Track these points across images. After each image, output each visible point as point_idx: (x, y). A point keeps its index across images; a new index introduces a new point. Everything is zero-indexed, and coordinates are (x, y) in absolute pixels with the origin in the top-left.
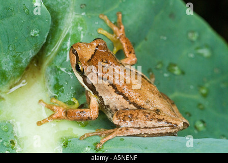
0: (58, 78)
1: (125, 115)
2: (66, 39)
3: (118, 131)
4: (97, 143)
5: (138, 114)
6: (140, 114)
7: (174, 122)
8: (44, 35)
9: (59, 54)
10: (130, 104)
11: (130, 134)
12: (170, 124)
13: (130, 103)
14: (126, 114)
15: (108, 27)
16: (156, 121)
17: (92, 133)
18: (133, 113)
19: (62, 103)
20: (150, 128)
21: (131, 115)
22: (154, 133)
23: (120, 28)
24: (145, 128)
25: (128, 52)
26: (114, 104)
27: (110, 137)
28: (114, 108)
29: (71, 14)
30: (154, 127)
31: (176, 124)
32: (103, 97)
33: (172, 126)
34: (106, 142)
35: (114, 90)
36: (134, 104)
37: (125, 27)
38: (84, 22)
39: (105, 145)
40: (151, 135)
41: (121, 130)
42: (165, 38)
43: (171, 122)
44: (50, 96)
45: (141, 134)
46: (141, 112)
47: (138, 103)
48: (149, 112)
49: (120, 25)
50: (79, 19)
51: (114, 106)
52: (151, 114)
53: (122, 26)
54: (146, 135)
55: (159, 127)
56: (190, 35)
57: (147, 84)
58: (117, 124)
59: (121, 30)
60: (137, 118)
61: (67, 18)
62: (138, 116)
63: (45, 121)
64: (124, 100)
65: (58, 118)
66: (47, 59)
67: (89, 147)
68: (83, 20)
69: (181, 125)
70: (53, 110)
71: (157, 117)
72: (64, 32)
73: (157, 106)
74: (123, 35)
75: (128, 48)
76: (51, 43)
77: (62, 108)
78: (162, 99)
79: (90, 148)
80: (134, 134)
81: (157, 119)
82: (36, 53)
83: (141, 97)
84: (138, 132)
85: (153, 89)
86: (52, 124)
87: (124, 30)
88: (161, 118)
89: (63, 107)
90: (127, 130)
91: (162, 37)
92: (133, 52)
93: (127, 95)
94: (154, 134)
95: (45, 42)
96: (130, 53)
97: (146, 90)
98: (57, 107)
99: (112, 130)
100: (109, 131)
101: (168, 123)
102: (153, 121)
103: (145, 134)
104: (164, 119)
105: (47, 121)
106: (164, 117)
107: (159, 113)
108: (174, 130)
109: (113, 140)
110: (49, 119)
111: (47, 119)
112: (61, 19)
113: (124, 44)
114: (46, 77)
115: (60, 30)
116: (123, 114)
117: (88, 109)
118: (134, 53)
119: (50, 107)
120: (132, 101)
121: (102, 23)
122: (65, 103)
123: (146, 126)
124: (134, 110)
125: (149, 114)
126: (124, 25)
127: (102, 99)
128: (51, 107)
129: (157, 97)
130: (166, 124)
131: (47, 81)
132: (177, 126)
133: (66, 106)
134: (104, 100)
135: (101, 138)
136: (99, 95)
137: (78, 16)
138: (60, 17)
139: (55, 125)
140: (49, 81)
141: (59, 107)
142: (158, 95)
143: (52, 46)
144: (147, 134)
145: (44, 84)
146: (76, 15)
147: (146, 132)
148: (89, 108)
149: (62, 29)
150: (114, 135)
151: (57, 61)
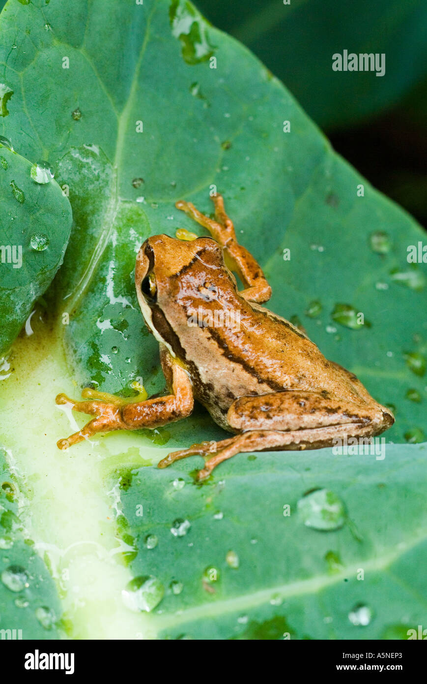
0: (97, 342)
1: (254, 407)
2: (106, 258)
3: (242, 440)
4: (197, 471)
5: (282, 402)
6: (287, 401)
7: (362, 413)
8: (60, 248)
9: (93, 291)
10: (259, 383)
11: (268, 446)
12: (354, 419)
13: (261, 382)
14: (255, 404)
15: (197, 224)
16: (323, 412)
17: (185, 451)
18: (271, 401)
19: (110, 396)
20: (311, 428)
21: (267, 404)
22: (322, 438)
23: (226, 226)
24: (301, 429)
25: (252, 275)
26: (223, 381)
27: (227, 454)
28: (224, 391)
29: (112, 202)
30: (320, 426)
31: (368, 418)
32: (197, 364)
33: (360, 421)
34: (217, 466)
35: (222, 351)
36: (271, 383)
37: (234, 223)
38: (143, 217)
39: (217, 472)
40: (315, 445)
41: (249, 437)
42: (321, 249)
43: (355, 412)
44: (80, 383)
45: (292, 443)
46: (287, 396)
47: (278, 380)
48: (305, 395)
49: (224, 220)
50: (131, 210)
51: (223, 386)
52: (312, 399)
53: (229, 222)
54: (304, 446)
55: (331, 425)
56: (375, 240)
57: (296, 340)
58: (238, 427)
59: (229, 230)
60: (281, 410)
61: (106, 212)
62: (282, 406)
63: (76, 438)
64: (246, 375)
65: (104, 426)
66: (66, 305)
67: (181, 480)
68: (140, 212)
69: (378, 419)
70: (91, 412)
71: (324, 404)
72: (100, 242)
73: (322, 385)
74: (232, 240)
75: (250, 266)
76: (74, 269)
77: (110, 405)
78: (331, 370)
79: (183, 483)
80: (277, 444)
81: (326, 408)
82: (44, 289)
83: (285, 368)
84: (287, 439)
85: (309, 350)
86: (93, 443)
87: (233, 229)
88: (334, 406)
89: (111, 402)
90: (262, 436)
91: (314, 247)
92: (261, 274)
93: (252, 364)
94: (321, 442)
95: (61, 263)
96: (256, 276)
97: (296, 352)
98: (98, 403)
99: (229, 441)
100: (222, 442)
101: (350, 416)
102: (317, 413)
103: (302, 442)
104: (339, 408)
105: (81, 438)
106: (341, 404)
107: (329, 396)
108: (365, 430)
109: (232, 461)
110: (84, 434)
111: (81, 434)
112: (93, 213)
113: (239, 259)
114: (67, 344)
115: (92, 238)
116: (249, 404)
117: (171, 396)
118: (263, 277)
119: (83, 408)
120: (263, 376)
121: (182, 217)
122: (116, 394)
123: (303, 426)
124: (273, 395)
125: (307, 399)
126: (231, 219)
127: (196, 368)
128: (87, 406)
129: (320, 367)
130: (345, 419)
131: (71, 352)
132: (371, 420)
133: (119, 401)
134: (201, 370)
135: (206, 459)
136: (188, 357)
137: (128, 206)
138: (90, 207)
139: (97, 443)
140: (75, 351)
141: (105, 403)
142: (323, 362)
143: (76, 274)
144: (307, 443)
145: (65, 359)
146: (125, 202)
147: (305, 439)
148: (173, 394)
149: (96, 235)
150: (234, 449)
151: (91, 306)
